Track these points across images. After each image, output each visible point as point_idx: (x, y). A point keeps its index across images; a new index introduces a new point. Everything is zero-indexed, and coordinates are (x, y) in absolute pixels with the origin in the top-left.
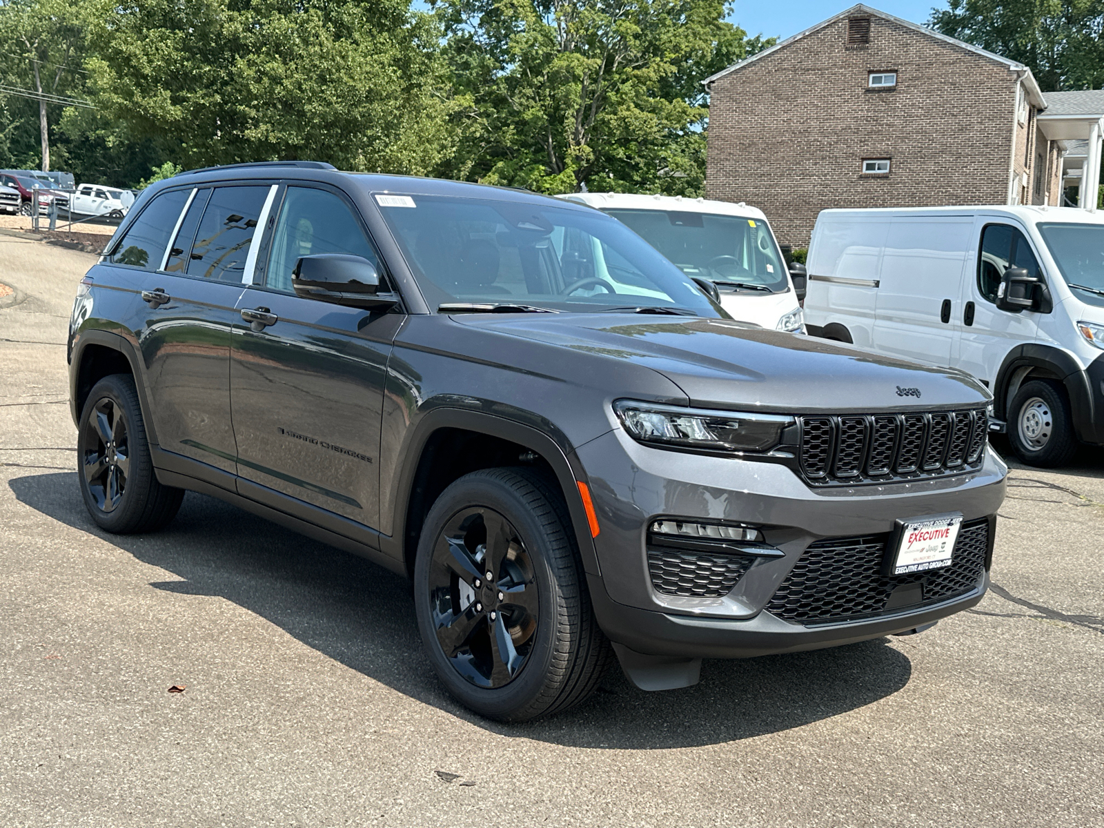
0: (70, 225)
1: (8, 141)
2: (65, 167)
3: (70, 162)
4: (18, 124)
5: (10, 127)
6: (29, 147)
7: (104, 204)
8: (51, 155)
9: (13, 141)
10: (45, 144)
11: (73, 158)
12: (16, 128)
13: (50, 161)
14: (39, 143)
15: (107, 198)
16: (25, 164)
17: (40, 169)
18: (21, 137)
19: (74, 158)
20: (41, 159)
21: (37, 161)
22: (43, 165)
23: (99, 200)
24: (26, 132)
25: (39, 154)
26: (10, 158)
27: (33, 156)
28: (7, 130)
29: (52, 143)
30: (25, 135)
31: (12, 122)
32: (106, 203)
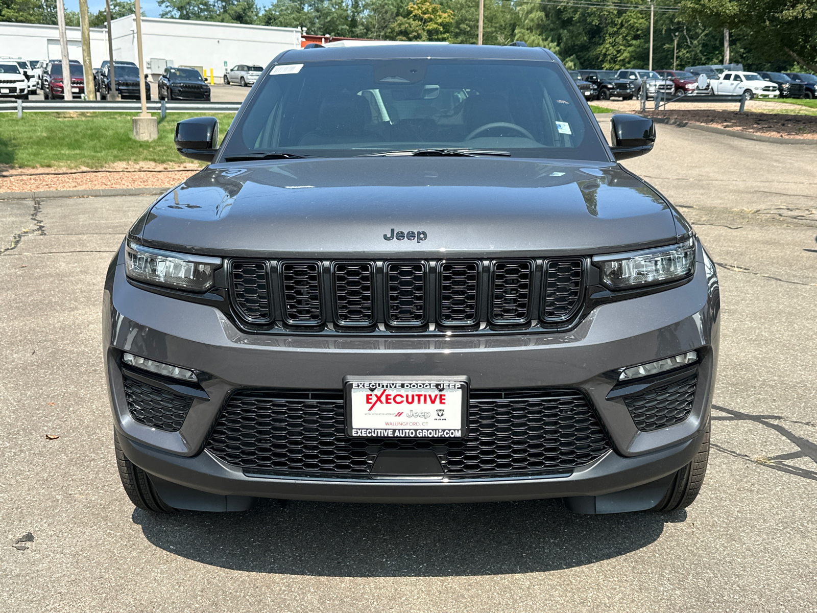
0: (665, 105)
1: (700, 46)
2: (740, 60)
3: (744, 55)
4: (708, 32)
5: (702, 35)
6: (715, 48)
7: (739, 86)
8: (731, 52)
9: (704, 45)
10: (726, 44)
11: (746, 52)
12: (706, 35)
13: (730, 56)
14: (722, 45)
15: (742, 81)
16: (712, 60)
17: (722, 64)
18: (710, 41)
19: (748, 52)
20: (723, 57)
21: (720, 58)
22: (725, 60)
23: (736, 82)
24: (713, 37)
25: (722, 53)
26: (701, 58)
27: (718, 54)
28: (700, 38)
29: (732, 43)
30: (712, 40)
31: (703, 31)
32: (741, 84)
